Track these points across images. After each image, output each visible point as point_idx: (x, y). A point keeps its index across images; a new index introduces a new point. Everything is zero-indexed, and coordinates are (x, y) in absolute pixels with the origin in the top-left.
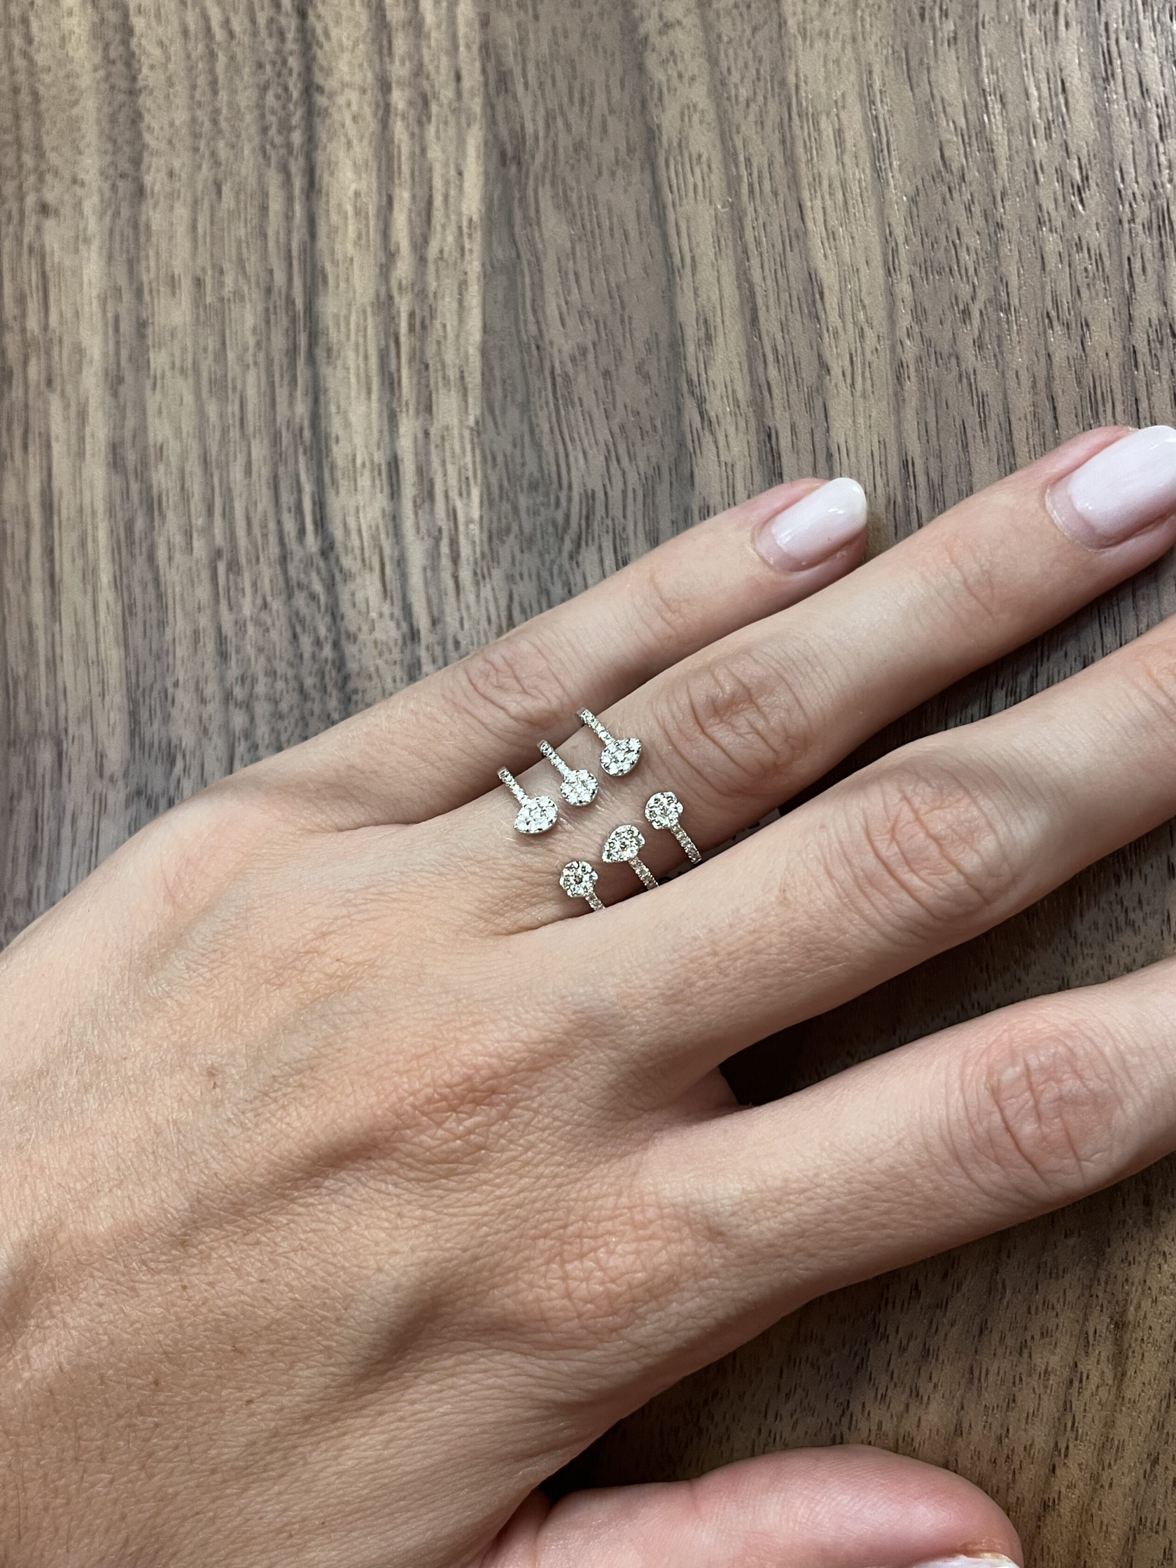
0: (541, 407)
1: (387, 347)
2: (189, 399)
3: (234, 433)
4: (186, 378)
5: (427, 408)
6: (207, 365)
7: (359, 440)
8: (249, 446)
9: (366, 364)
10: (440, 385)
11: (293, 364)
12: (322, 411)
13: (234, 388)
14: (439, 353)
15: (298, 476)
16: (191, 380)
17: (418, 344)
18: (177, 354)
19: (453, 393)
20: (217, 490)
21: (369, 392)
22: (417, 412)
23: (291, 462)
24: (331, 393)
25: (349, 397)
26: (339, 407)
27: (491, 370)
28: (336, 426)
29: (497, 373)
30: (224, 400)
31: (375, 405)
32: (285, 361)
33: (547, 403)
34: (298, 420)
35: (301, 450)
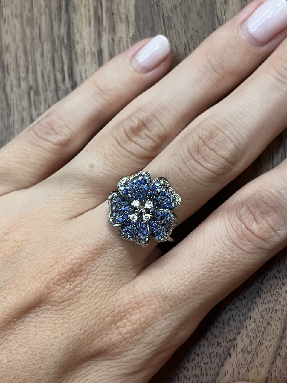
0: (159, 30)
1: (97, 6)
2: (18, 27)
3: (37, 41)
4: (17, 19)
5: (113, 30)
6: (26, 13)
7: (86, 43)
8: (43, 45)
9: (89, 13)
10: (119, 21)
11: (60, 13)
12: (71, 32)
13: (37, 23)
14: (118, 8)
15: (62, 57)
16: (19, 20)
17: (109, 5)
18: (14, 10)
19: (124, 24)
20: (30, 63)
21: (90, 24)
22: (109, 31)
23: (59, 52)
24: (75, 24)
25: (82, 26)
26: (78, 30)
27: (139, 15)
28: (77, 37)
29: (141, 16)
30: (32, 27)
31: (92, 29)
32: (57, 12)
33: (161, 28)
34: (62, 35)
35: (63, 47)
